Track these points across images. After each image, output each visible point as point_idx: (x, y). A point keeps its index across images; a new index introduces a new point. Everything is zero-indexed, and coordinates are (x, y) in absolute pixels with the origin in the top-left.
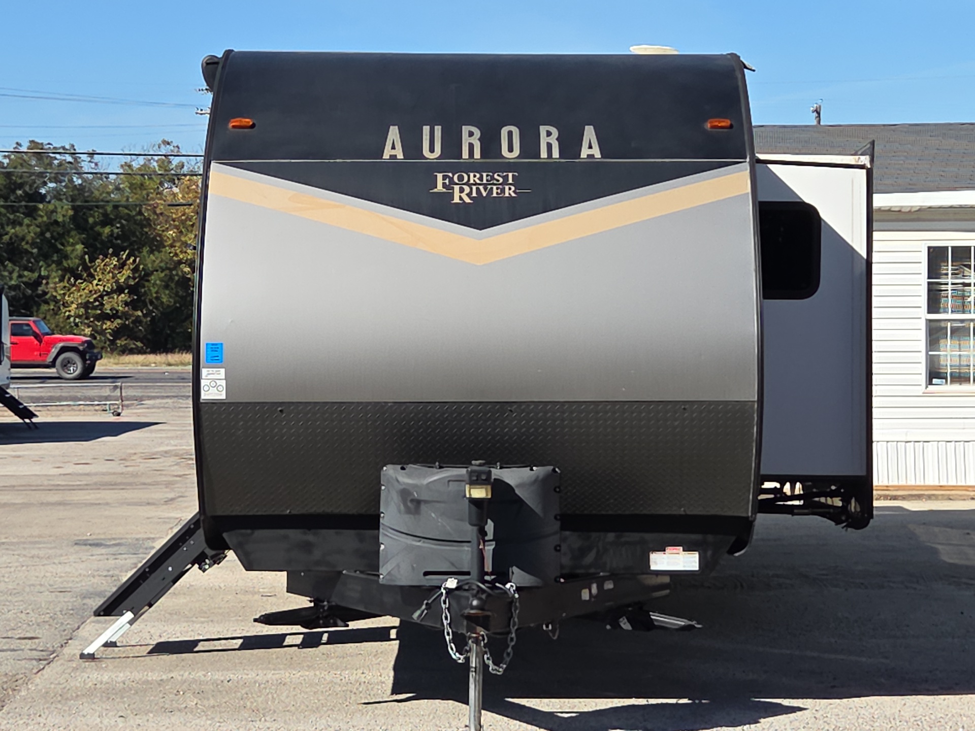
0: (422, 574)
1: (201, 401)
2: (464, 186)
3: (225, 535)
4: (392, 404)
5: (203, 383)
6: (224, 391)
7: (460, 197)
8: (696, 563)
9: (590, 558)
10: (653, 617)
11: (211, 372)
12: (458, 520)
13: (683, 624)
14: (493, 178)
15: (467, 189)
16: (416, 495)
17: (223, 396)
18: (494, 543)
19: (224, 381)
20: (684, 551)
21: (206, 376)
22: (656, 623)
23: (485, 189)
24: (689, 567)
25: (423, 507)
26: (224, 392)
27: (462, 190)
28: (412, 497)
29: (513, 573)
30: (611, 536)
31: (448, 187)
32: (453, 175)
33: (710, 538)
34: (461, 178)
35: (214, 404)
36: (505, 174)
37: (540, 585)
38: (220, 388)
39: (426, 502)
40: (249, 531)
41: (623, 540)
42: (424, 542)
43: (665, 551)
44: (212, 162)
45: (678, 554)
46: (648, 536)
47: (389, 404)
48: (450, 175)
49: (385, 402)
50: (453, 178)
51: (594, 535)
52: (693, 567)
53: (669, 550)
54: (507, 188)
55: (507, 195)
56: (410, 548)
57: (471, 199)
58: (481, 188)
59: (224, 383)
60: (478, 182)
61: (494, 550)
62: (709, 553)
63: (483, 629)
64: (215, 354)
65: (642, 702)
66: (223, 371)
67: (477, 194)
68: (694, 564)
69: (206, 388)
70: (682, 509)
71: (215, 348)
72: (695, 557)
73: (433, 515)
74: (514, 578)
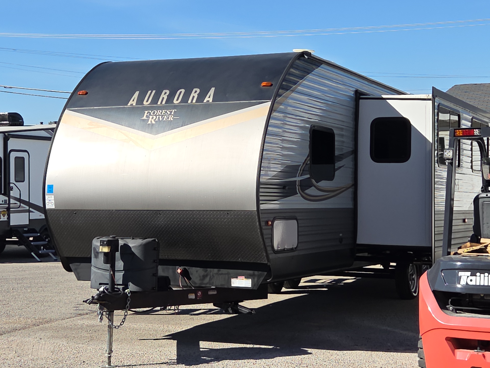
0: (99, 284)
1: (46, 209)
2: (154, 116)
3: (71, 265)
5: (46, 201)
6: (54, 205)
7: (151, 121)
8: (250, 283)
9: (207, 280)
10: (239, 308)
11: (49, 197)
13: (248, 311)
14: (166, 112)
15: (155, 118)
17: (54, 207)
18: (124, 271)
19: (54, 201)
20: (245, 278)
21: (48, 199)
22: (240, 311)
23: (162, 117)
24: (247, 285)
25: (99, 255)
27: (153, 118)
28: (96, 251)
29: (129, 285)
30: (216, 270)
31: (148, 117)
32: (151, 112)
33: (256, 273)
34: (154, 113)
35: (51, 210)
36: (172, 110)
37: (141, 291)
38: (52, 204)
40: (79, 264)
41: (220, 272)
42: (100, 270)
43: (237, 278)
44: (66, 109)
45: (243, 279)
46: (231, 271)
47: (114, 211)
48: (150, 111)
50: (151, 113)
51: (209, 270)
52: (249, 285)
53: (239, 277)
54: (170, 116)
55: (169, 119)
56: (95, 273)
57: (155, 122)
58: (160, 116)
59: (53, 201)
60: (160, 114)
61: (123, 274)
62: (256, 279)
64: (50, 189)
65: (251, 346)
66: (53, 196)
67: (158, 119)
68: (249, 284)
69: (48, 204)
70: (240, 259)
71: (51, 187)
72: (250, 281)
74: (130, 287)
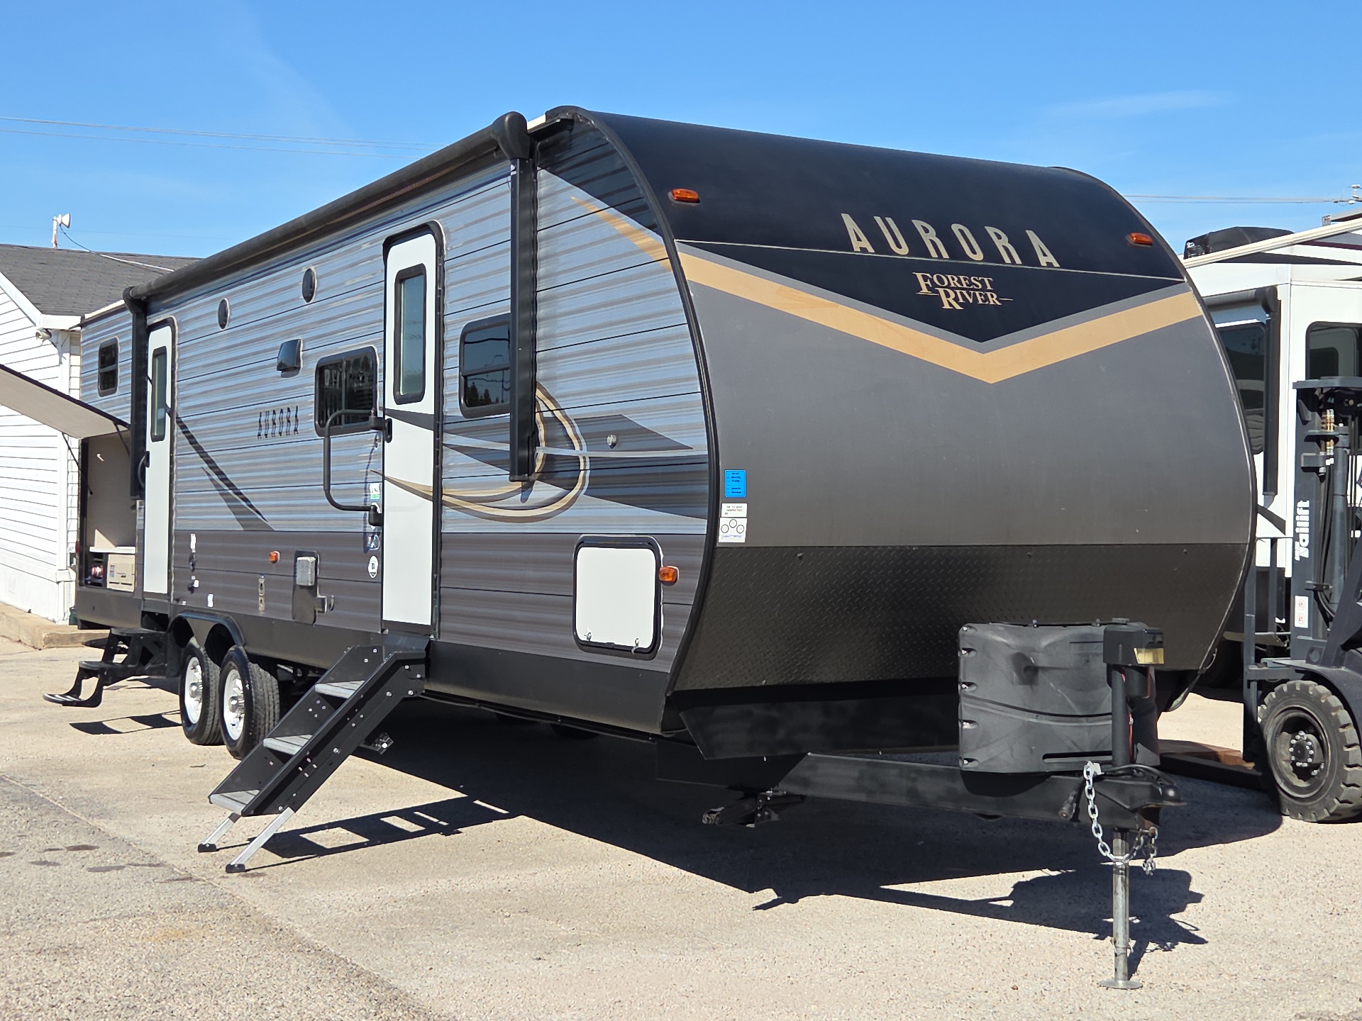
0: (1041, 758)
1: (716, 544)
2: (947, 290)
4: (917, 548)
5: (722, 521)
6: (744, 533)
7: (949, 302)
11: (731, 508)
12: (1081, 690)
14: (971, 283)
15: (952, 295)
16: (1033, 661)
17: (742, 539)
19: (746, 520)
21: (726, 513)
23: (969, 295)
25: (1042, 676)
26: (744, 535)
27: (947, 294)
28: (1028, 664)
29: (1137, 750)
31: (933, 288)
32: (933, 276)
34: (940, 280)
35: (732, 549)
36: (980, 278)
38: (740, 529)
39: (1045, 669)
48: (928, 275)
49: (910, 546)
50: (932, 279)
54: (989, 294)
55: (992, 302)
56: (1029, 727)
57: (958, 306)
58: (964, 293)
59: (744, 522)
60: (958, 285)
63: (1152, 824)
64: (737, 485)
66: (747, 507)
67: (963, 300)
69: (725, 529)
73: (1052, 685)
